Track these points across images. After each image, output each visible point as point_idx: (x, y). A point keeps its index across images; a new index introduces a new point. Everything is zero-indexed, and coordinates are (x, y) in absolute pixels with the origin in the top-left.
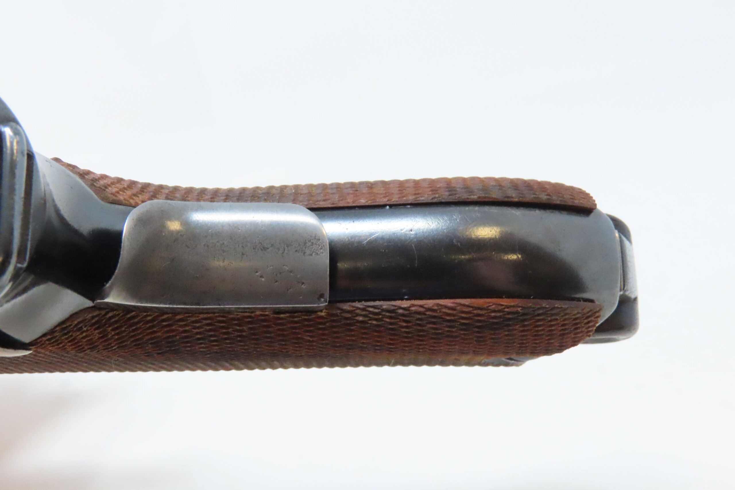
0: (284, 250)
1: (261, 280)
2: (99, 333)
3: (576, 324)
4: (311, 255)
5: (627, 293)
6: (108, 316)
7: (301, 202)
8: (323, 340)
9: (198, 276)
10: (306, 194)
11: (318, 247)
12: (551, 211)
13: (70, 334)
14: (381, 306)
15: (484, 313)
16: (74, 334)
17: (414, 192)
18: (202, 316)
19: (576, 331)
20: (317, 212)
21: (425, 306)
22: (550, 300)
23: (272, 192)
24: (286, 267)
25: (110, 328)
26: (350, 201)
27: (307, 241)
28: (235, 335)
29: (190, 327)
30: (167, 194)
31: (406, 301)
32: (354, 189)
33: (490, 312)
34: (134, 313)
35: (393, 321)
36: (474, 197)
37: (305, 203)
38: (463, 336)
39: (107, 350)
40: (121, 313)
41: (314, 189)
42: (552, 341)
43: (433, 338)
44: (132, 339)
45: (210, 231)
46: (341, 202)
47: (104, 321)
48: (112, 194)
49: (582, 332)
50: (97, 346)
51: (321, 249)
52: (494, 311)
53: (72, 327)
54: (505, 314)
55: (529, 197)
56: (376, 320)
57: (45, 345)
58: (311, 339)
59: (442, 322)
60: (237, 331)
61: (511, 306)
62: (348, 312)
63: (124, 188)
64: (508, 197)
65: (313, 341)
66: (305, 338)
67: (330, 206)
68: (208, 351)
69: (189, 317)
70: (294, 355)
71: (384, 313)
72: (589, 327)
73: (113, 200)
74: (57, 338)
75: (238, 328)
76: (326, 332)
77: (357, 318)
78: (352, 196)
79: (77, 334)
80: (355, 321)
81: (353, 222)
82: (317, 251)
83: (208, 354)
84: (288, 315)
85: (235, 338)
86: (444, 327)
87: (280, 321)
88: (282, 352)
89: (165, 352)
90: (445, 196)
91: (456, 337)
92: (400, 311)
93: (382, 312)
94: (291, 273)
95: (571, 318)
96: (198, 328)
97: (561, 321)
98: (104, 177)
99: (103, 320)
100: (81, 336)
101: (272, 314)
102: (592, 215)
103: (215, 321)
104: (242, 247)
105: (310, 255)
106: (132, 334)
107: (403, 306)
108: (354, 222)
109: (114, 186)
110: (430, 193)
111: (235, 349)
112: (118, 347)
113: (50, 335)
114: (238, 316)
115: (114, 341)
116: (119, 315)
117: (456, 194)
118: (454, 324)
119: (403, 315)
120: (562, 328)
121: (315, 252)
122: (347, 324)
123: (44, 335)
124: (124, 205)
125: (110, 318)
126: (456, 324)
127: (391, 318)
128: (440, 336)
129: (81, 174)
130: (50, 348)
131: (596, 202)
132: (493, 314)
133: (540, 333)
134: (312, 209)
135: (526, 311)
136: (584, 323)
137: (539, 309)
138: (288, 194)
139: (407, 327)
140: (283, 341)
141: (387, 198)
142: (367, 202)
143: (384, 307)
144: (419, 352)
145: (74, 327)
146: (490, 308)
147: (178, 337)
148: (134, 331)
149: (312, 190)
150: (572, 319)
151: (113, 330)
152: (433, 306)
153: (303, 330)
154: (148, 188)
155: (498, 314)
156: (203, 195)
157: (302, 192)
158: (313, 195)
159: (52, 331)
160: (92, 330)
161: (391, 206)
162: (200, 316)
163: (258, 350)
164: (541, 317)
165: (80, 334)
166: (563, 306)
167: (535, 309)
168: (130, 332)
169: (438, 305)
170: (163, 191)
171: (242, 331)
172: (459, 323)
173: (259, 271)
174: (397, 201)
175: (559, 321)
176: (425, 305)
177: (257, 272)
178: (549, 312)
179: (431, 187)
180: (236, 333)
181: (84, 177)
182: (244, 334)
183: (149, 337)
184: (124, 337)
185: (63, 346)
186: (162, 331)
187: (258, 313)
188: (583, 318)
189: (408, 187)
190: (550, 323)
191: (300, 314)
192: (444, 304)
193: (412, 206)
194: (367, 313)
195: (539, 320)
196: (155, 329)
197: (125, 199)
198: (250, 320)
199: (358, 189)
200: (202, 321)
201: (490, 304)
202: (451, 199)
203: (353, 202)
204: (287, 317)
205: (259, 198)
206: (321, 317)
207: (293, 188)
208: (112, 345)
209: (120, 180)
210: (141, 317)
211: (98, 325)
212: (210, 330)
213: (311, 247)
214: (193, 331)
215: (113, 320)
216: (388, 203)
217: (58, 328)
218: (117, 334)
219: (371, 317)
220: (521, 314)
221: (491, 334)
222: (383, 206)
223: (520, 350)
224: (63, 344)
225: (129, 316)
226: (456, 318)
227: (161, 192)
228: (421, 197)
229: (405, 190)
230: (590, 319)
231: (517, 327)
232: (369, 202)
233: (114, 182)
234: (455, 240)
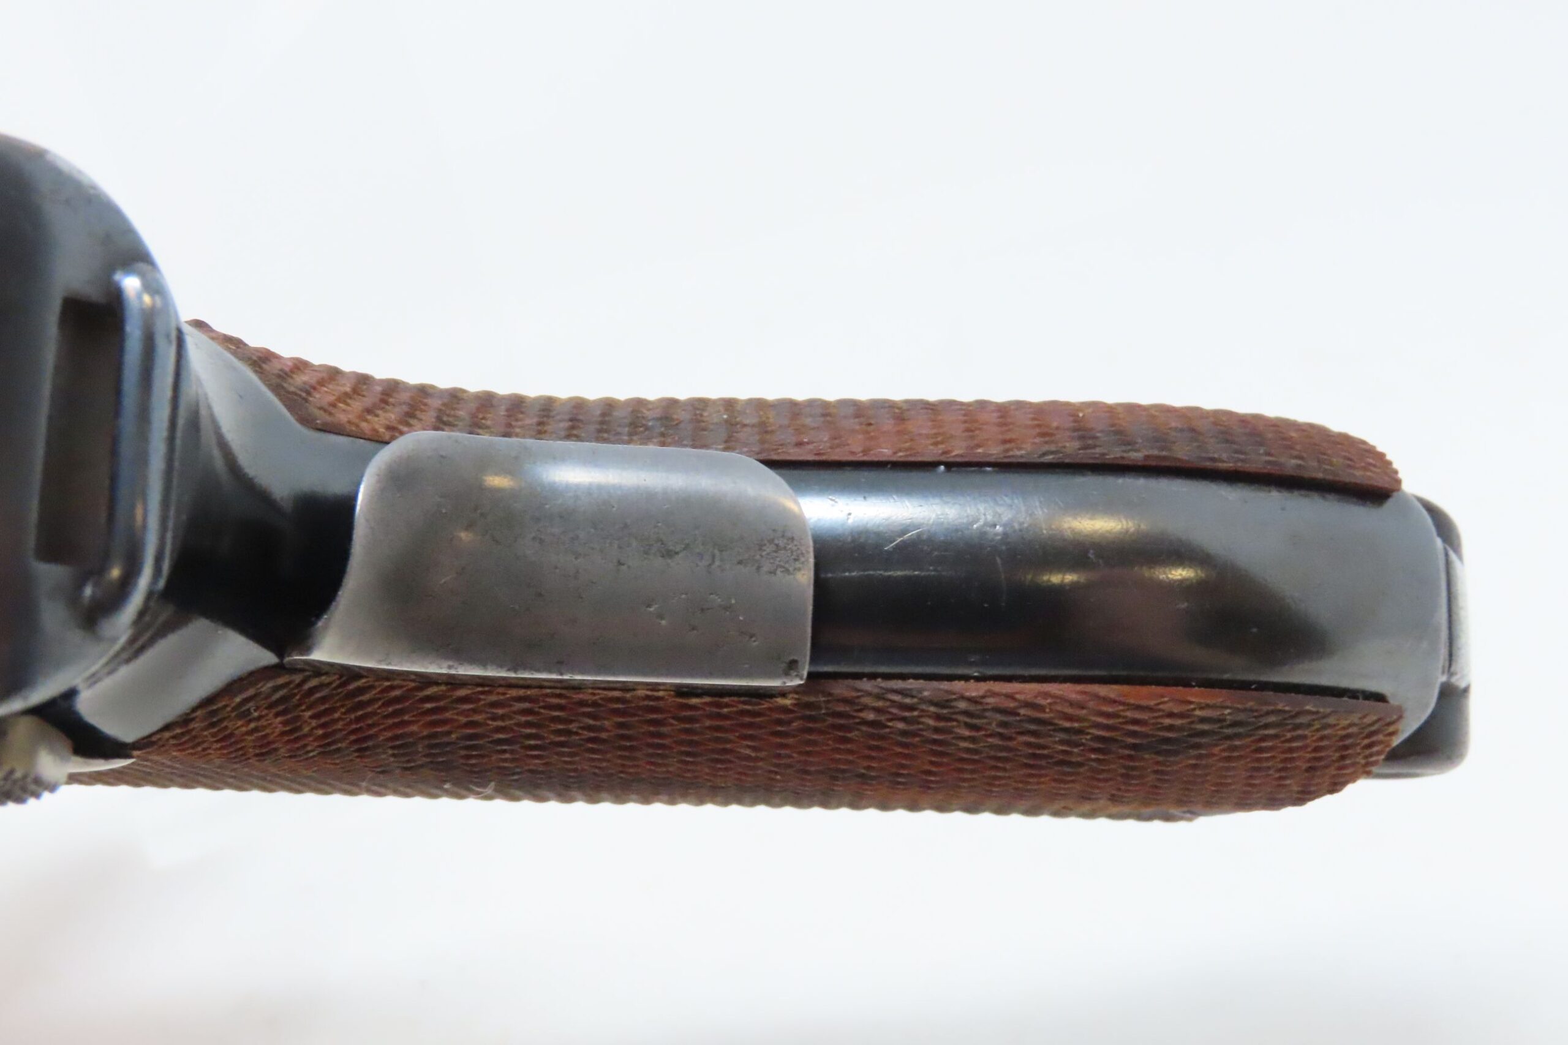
0: (713, 561)
1: (660, 623)
2: (284, 723)
3: (1346, 748)
4: (774, 573)
5: (1454, 680)
6: (306, 687)
7: (746, 445)
8: (779, 756)
9: (517, 607)
10: (753, 426)
11: (789, 555)
12: (1303, 492)
13: (223, 725)
14: (920, 691)
15: (1146, 718)
16: (230, 725)
17: (1000, 437)
18: (514, 693)
19: (1342, 763)
20: (783, 472)
21: (1018, 696)
22: (1293, 695)
23: (675, 417)
24: (717, 598)
25: (309, 714)
26: (854, 449)
27: (766, 542)
28: (583, 737)
29: (484, 716)
30: (440, 410)
31: (976, 684)
32: (862, 420)
33: (1162, 717)
34: (364, 680)
35: (942, 724)
36: (1136, 456)
37: (754, 449)
38: (1094, 764)
39: (293, 760)
40: (334, 681)
41: (772, 414)
42: (1288, 782)
43: (1027, 766)
44: (353, 737)
45: (547, 506)
46: (838, 450)
47: (298, 697)
48: (321, 408)
49: (1354, 764)
50: (276, 750)
51: (795, 560)
52: (1171, 715)
53: (229, 709)
54: (1192, 722)
55: (1257, 462)
56: (904, 719)
57: (167, 747)
58: (753, 754)
59: (1052, 733)
60: (590, 728)
61: (1208, 706)
62: (845, 701)
63: (346, 394)
64: (1213, 460)
65: (756, 759)
66: (742, 751)
67: (811, 458)
68: (517, 767)
69: (483, 693)
70: (709, 784)
71: (924, 707)
72: (1371, 755)
73: (325, 424)
74: (194, 733)
75: (591, 722)
76: (790, 741)
77: (862, 715)
78: (860, 437)
79: (238, 725)
80: (857, 720)
81: (862, 499)
82: (787, 566)
83: (518, 773)
84: (707, 699)
85: (581, 742)
86: (1056, 742)
87: (688, 713)
88: (683, 777)
89: (422, 766)
90: (1071, 448)
91: (1080, 765)
92: (962, 705)
93: (919, 703)
94: (727, 611)
95: (1336, 735)
96: (502, 718)
97: (1314, 741)
98: (300, 365)
99: (295, 695)
100: (244, 729)
101: (673, 697)
102: (1389, 504)
103: (542, 704)
104: (620, 547)
105: (771, 573)
106: (354, 726)
107: (967, 694)
108: (865, 498)
109: (325, 389)
110: (1037, 440)
111: (579, 767)
112: (319, 754)
113: (181, 727)
114: (597, 697)
115: (314, 740)
116: (330, 684)
117: (1095, 447)
118: (1079, 737)
119: (966, 713)
120: (1313, 755)
121: (783, 567)
122: (841, 727)
123: (167, 727)
124: (349, 436)
125: (312, 691)
126: (1081, 739)
127: (938, 717)
128: (1043, 763)
129: (255, 362)
130: (175, 754)
131: (1401, 475)
132: (1167, 721)
133: (1265, 765)
134: (771, 464)
135: (1241, 717)
136: (1362, 745)
137: (1268, 713)
138: (713, 424)
139: (973, 739)
140: (688, 754)
141: (941, 446)
142: (895, 453)
143: (926, 694)
144: (991, 791)
145: (234, 709)
146: (1161, 707)
147: (453, 736)
148: (358, 719)
149: (768, 418)
150: (1337, 738)
151: (312, 717)
152: (1036, 697)
153: (737, 734)
154: (395, 395)
155: (1178, 722)
156: (521, 416)
157: (747, 422)
158: (769, 429)
159: (185, 720)
160: (271, 715)
161: (949, 466)
162: (510, 692)
163: (631, 770)
164: (1271, 732)
165: (242, 726)
166: (1321, 710)
167: (1262, 713)
168: (351, 722)
169: (1046, 695)
170: (429, 401)
171: (602, 729)
172: (1088, 737)
173: (656, 604)
174: (961, 456)
175: (1308, 741)
176: (1017, 693)
177: (649, 606)
178: (1289, 722)
179: (1039, 426)
180: (585, 733)
181: (260, 367)
182: (604, 735)
183: (389, 734)
184: (335, 732)
185: (204, 750)
186: (421, 723)
187: (641, 693)
188: (1362, 736)
189: (987, 423)
190: (1287, 745)
191: (736, 699)
192: (1061, 693)
193: (996, 469)
194: (888, 704)
195: (1264, 739)
196: (406, 718)
197: (349, 422)
198: (621, 706)
199: (872, 422)
200: (512, 703)
201: (1163, 700)
202: (1084, 457)
203: (865, 452)
204: (706, 704)
205: (647, 428)
206: (785, 710)
207: (722, 409)
208: (309, 748)
209: (334, 374)
210: (378, 689)
211: (283, 705)
212: (528, 725)
213: (775, 554)
214: (488, 725)
215: (318, 695)
216: (943, 458)
217: (199, 713)
218: (323, 726)
219: (895, 714)
220: (1228, 723)
221: (1158, 763)
222: (931, 466)
223: (1214, 797)
224: (205, 745)
225: (351, 687)
226: (1086, 724)
227: (425, 405)
228: (1020, 449)
229: (980, 429)
230: (1374, 739)
231: (1216, 750)
232: (901, 454)
233: (323, 379)
234: (1091, 551)
